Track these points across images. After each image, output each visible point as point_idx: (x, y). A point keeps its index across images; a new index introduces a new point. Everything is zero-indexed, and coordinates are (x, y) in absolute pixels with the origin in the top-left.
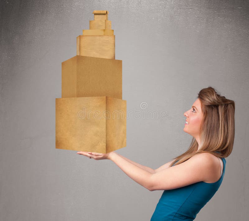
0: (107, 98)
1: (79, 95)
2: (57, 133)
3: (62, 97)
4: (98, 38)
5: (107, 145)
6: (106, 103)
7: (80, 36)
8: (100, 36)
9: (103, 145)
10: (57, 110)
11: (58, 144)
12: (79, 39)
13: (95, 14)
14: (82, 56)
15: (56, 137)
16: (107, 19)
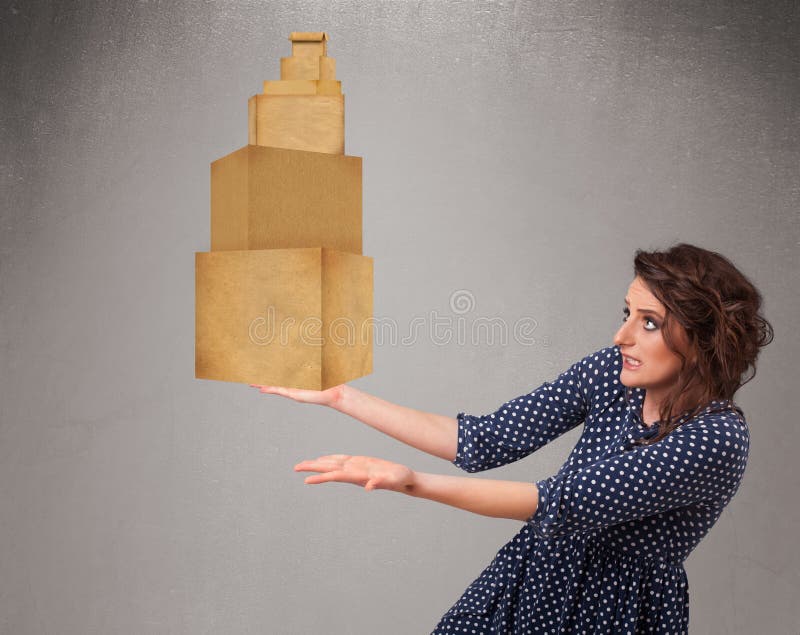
0: (323, 250)
1: (254, 245)
2: (198, 339)
3: (214, 248)
4: (302, 101)
5: (323, 369)
6: (323, 264)
7: (256, 96)
8: (306, 96)
9: (313, 368)
10: (198, 282)
11: (202, 368)
12: (253, 105)
13: (295, 42)
14: (261, 147)
15: (197, 350)
16: (325, 54)
